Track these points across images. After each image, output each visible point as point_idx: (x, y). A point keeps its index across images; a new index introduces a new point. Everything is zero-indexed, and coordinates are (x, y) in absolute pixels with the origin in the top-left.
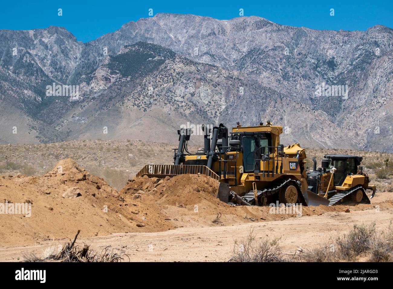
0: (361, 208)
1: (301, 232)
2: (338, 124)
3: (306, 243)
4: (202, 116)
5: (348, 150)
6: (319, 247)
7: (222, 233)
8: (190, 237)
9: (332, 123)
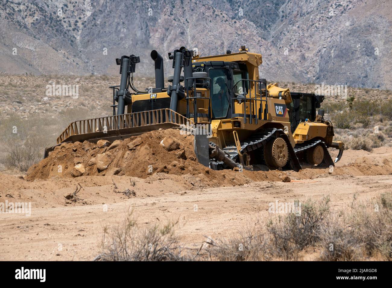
0: (308, 175)
1: (212, 213)
2: (273, 42)
3: (220, 231)
4: (54, 28)
5: (288, 83)
6: (239, 237)
7: (84, 215)
8: (32, 224)
9: (263, 40)
